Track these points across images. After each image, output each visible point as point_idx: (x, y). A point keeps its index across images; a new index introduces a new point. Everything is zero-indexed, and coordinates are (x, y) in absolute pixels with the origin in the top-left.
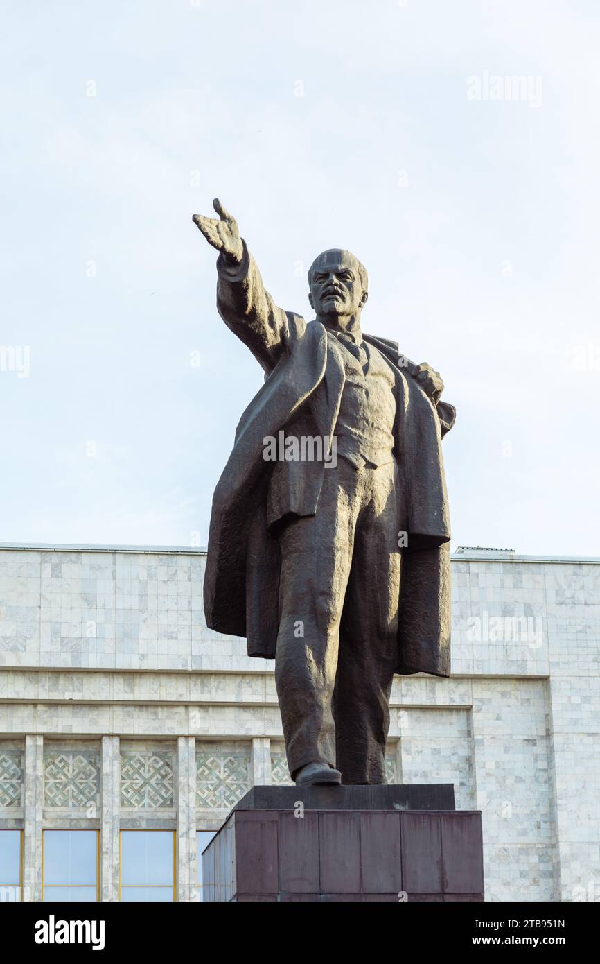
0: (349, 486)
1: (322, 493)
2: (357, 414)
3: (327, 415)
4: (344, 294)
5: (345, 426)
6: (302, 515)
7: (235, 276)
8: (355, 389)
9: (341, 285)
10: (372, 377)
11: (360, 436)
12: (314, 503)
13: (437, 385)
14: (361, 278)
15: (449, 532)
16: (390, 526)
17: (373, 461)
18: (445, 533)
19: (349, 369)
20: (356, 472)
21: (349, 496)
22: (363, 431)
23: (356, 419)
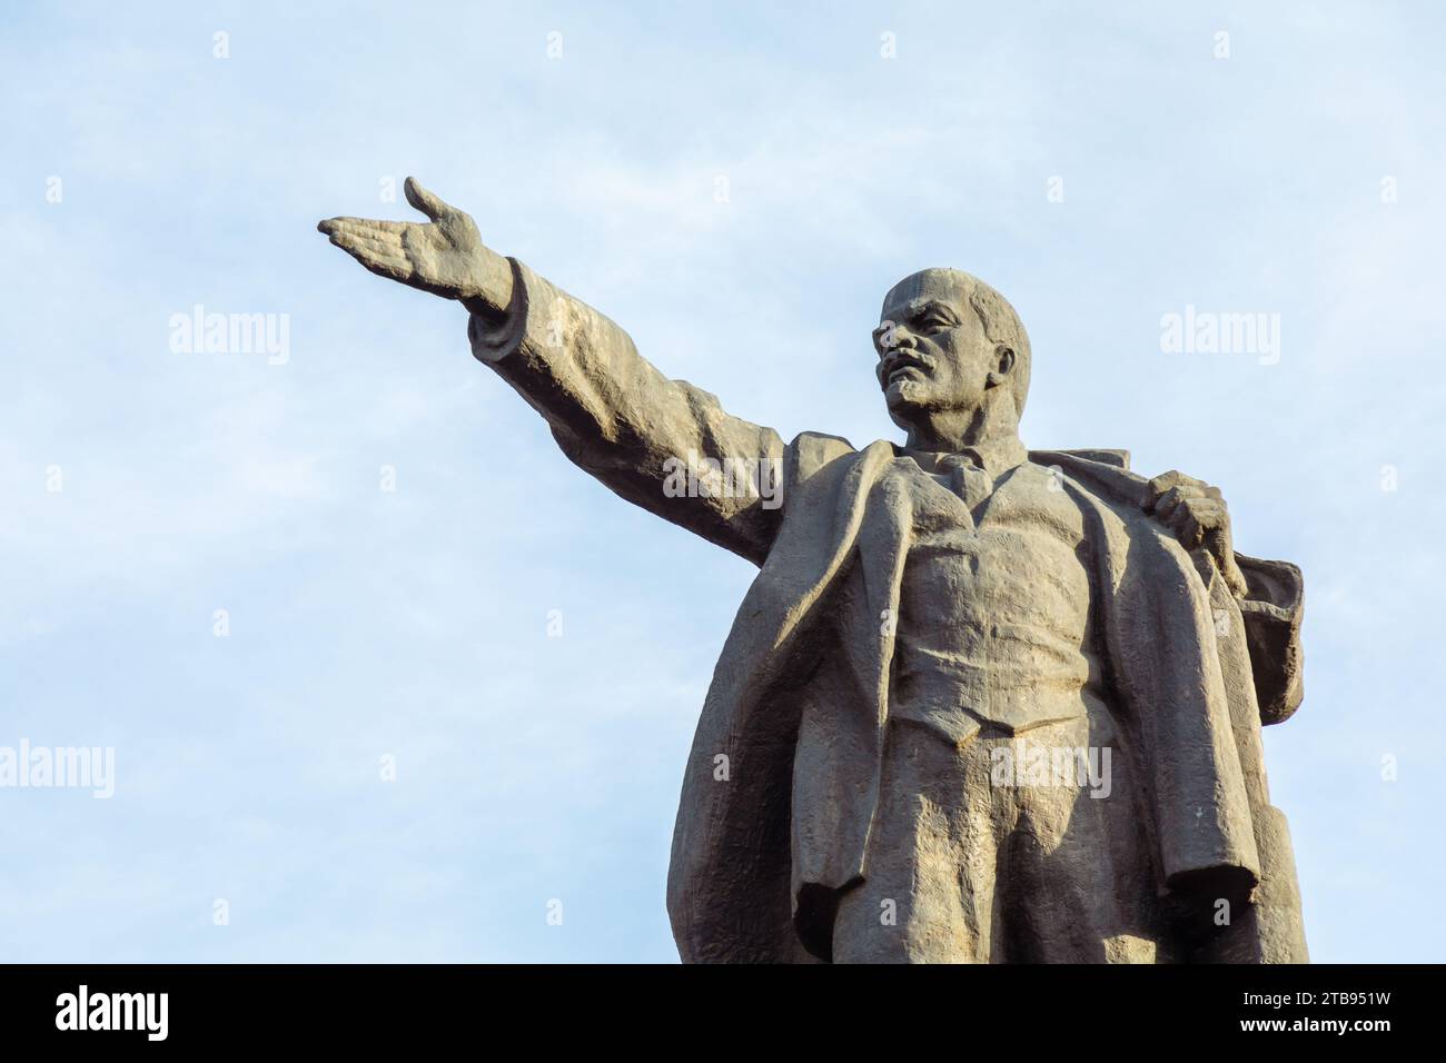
0: (945, 790)
1: (877, 823)
2: (949, 614)
3: (868, 634)
4: (931, 361)
5: (920, 649)
6: (838, 885)
7: (502, 344)
8: (941, 560)
9: (920, 343)
10: (998, 527)
11: (961, 667)
12: (858, 850)
13: (1204, 515)
14: (982, 317)
15: (1235, 850)
16: (1092, 873)
17: (1000, 717)
18: (1224, 855)
19: (930, 518)
20: (958, 753)
21: (949, 814)
22: (969, 652)
23: (947, 627)
